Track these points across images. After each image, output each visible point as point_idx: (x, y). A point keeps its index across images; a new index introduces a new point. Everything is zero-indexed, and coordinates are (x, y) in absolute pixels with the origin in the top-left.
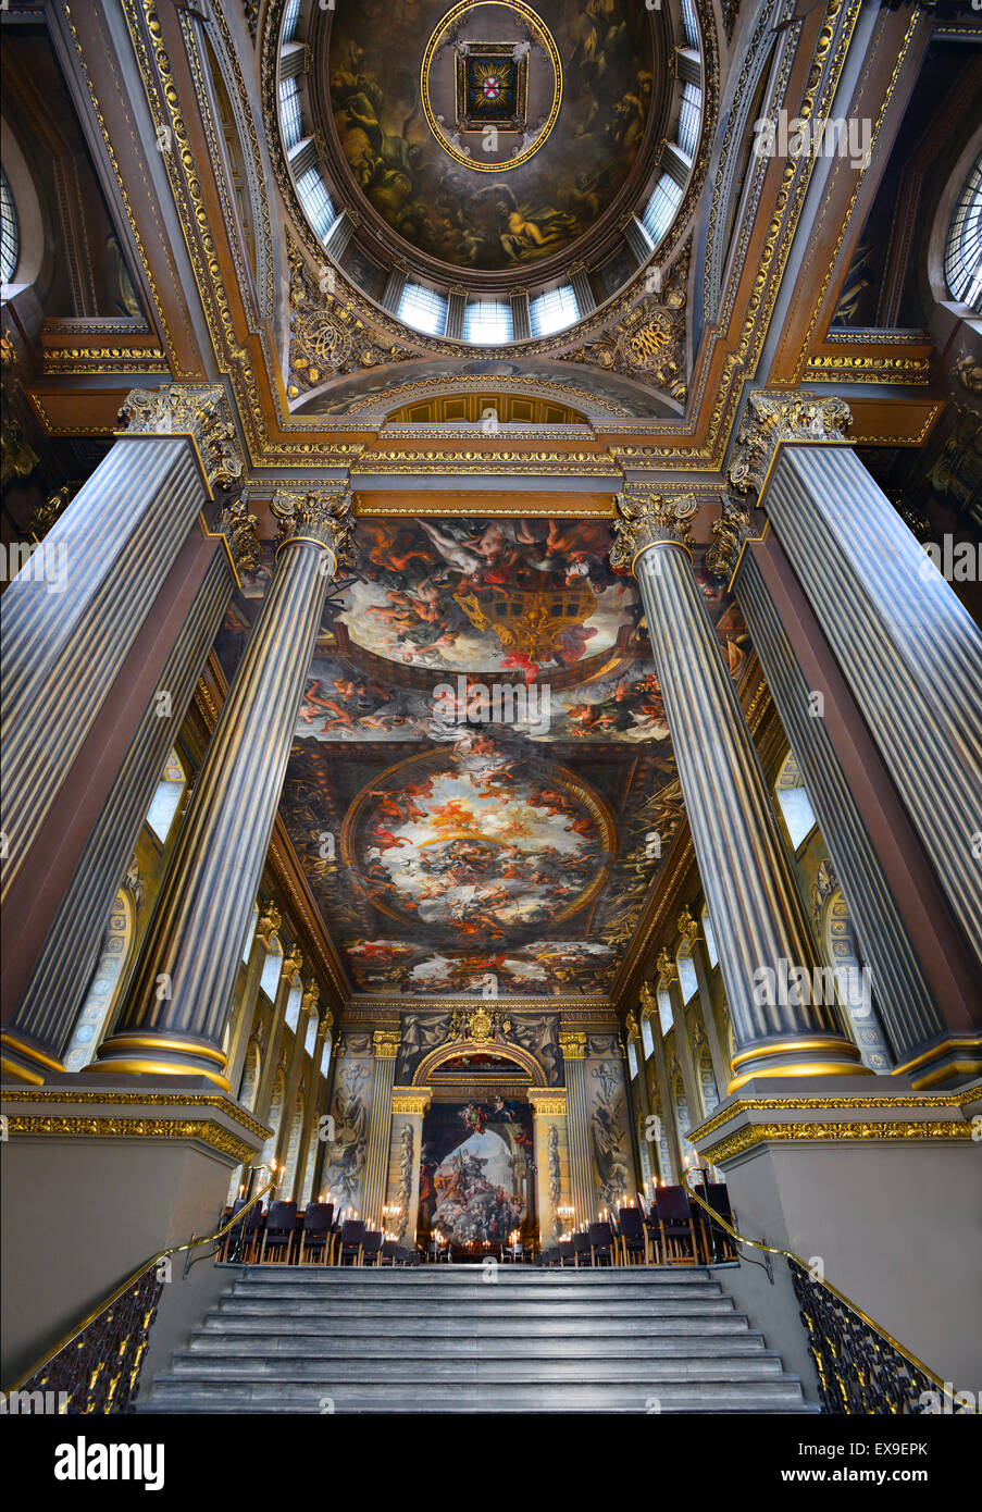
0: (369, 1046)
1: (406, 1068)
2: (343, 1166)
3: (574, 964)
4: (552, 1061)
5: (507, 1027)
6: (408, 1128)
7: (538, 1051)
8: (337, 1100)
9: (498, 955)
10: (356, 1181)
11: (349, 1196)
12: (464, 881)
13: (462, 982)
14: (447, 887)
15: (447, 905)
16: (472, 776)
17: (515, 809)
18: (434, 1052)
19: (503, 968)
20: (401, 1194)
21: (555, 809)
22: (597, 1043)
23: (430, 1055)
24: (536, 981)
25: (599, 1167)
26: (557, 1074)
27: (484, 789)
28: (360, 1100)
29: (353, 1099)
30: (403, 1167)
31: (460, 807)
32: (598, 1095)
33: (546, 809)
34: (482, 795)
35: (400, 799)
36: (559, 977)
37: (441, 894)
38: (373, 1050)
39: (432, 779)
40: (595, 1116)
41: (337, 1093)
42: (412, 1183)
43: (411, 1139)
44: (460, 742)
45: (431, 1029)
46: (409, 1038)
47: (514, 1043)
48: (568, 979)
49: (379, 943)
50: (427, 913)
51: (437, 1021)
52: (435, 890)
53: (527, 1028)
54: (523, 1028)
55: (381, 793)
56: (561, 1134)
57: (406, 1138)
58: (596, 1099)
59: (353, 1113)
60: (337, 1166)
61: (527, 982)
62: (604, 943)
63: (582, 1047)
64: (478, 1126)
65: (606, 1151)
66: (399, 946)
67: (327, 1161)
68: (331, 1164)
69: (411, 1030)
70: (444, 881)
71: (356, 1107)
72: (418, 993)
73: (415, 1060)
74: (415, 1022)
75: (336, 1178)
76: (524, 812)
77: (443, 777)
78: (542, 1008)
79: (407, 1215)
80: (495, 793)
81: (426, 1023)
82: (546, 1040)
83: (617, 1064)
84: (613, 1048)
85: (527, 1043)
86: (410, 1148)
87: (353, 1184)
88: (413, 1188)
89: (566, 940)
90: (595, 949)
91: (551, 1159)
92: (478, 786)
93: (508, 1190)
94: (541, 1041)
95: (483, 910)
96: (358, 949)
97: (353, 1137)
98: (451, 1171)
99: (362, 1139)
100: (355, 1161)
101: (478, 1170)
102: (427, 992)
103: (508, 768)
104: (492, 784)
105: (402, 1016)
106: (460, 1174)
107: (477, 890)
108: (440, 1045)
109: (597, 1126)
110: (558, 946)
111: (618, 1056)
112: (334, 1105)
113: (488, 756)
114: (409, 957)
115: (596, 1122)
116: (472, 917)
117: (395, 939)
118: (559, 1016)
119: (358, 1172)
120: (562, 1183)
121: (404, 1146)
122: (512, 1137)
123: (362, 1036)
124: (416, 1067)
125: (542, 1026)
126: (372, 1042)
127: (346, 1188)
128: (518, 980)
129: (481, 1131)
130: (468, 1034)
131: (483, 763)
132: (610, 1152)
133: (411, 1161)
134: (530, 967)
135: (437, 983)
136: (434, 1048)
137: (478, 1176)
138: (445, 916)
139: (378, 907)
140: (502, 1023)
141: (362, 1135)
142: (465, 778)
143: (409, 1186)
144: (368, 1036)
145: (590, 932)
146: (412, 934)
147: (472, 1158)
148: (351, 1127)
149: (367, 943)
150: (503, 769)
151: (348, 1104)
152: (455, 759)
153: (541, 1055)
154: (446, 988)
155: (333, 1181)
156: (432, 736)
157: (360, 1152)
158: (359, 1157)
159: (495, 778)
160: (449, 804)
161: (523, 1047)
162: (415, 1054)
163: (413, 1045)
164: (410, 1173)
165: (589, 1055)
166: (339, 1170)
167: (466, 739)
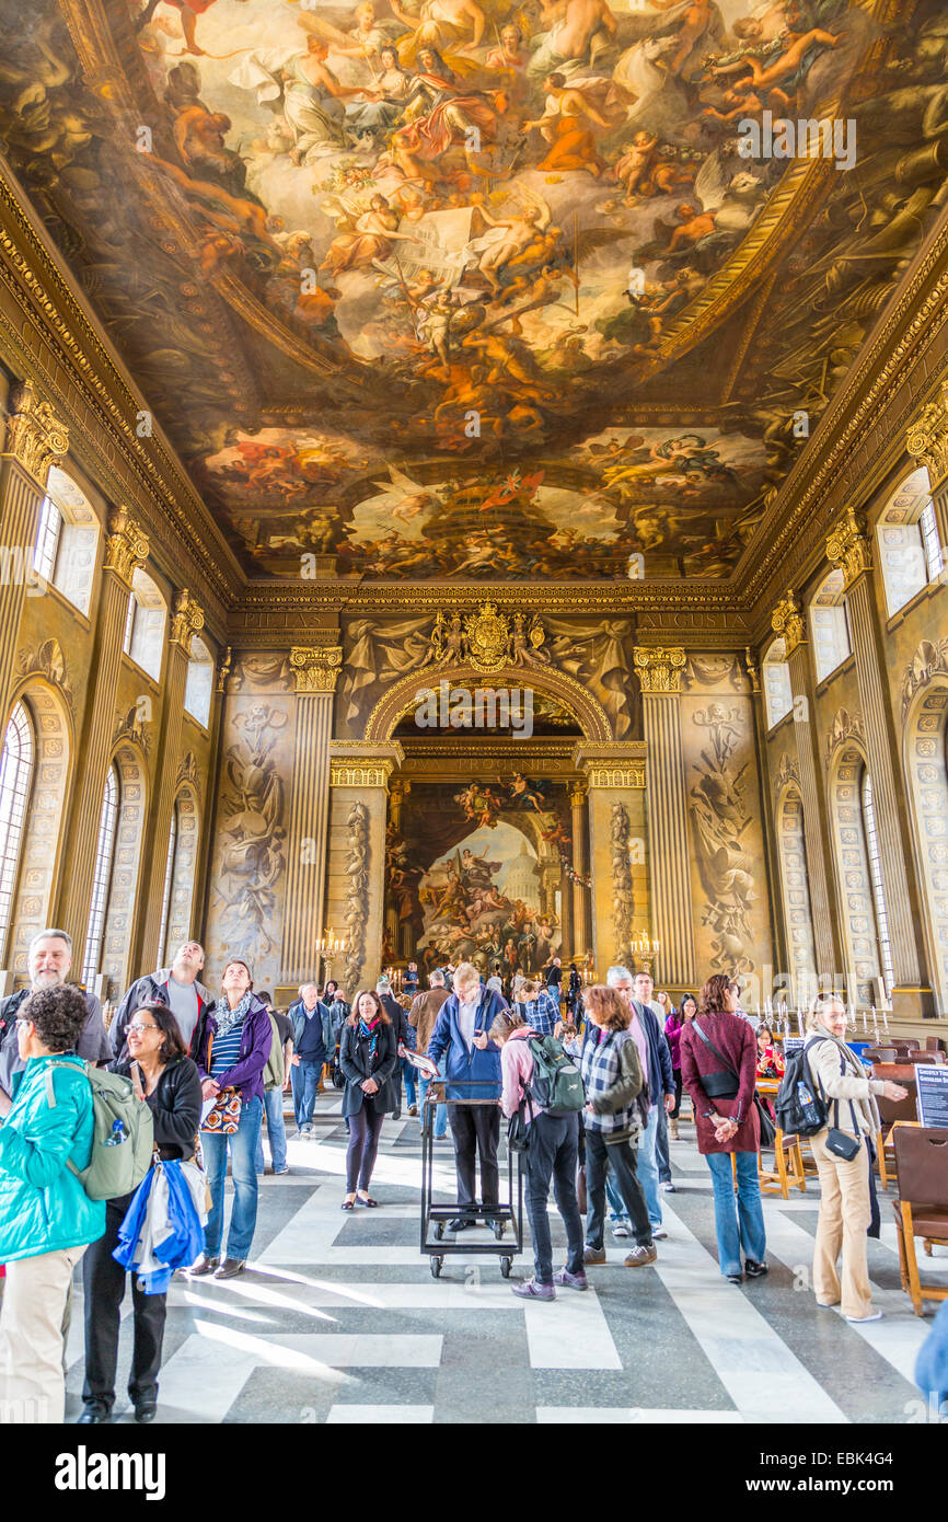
0: (282, 675)
1: (353, 711)
2: (247, 873)
3: (677, 496)
4: (619, 699)
5: (538, 637)
6: (360, 811)
7: (595, 681)
8: (230, 766)
9: (523, 473)
10: (272, 898)
11: (260, 921)
12: (443, 184)
13: (452, 547)
14: (397, 214)
15: (405, 294)
18: (403, 682)
19: (535, 510)
20: (351, 917)
22: (705, 667)
23: (395, 689)
24: (595, 543)
25: (703, 875)
26: (628, 721)
28: (271, 765)
29: (258, 763)
30: (352, 874)
32: (704, 755)
36: (643, 533)
37: (387, 248)
38: (291, 678)
40: (699, 790)
41: (230, 753)
42: (370, 899)
43: (365, 828)
45: (398, 643)
46: (357, 658)
47: (550, 665)
48: (660, 539)
49: (269, 437)
50: (357, 327)
51: (407, 630)
52: (372, 227)
53: (575, 641)
54: (567, 640)
56: (635, 820)
57: (357, 827)
58: (701, 763)
59: (261, 788)
60: (237, 873)
61: (578, 547)
62: (755, 430)
63: (678, 674)
64: (487, 816)
65: (716, 847)
66: (315, 448)
67: (219, 866)
68: (225, 870)
69: (360, 644)
70: (388, 185)
71: (266, 778)
72: (370, 576)
73: (368, 697)
74: (367, 632)
75: (235, 892)
78: (602, 605)
79: (362, 950)
81: (389, 633)
82: (610, 661)
83: (740, 703)
84: (734, 674)
85: (573, 666)
86: (365, 842)
87: (265, 901)
88: (371, 908)
89: (676, 423)
90: (731, 451)
91: (616, 860)
93: (532, 906)
94: (600, 663)
95: (494, 314)
96: (227, 457)
97: (263, 826)
98: (444, 880)
99: (279, 830)
100: (267, 863)
101: (486, 879)
102: (388, 575)
105: (343, 621)
106: (458, 883)
107: (478, 228)
108: (413, 669)
109: (702, 807)
110: (653, 440)
111: (743, 689)
112: (224, 772)
114: (338, 481)
115: (697, 801)
116: (467, 342)
117: (302, 424)
118: (633, 618)
119: (273, 884)
120: (636, 900)
121: (353, 839)
122: (538, 832)
123: (271, 656)
124: (371, 709)
125: (602, 638)
126: (289, 665)
127: (253, 908)
128: (560, 540)
129: (491, 823)
130: (464, 650)
132: (722, 850)
133: (366, 864)
134: (589, 505)
135: (404, 551)
136: (403, 675)
137: (489, 887)
138: (403, 339)
139: (238, 304)
140: (526, 629)
141: (279, 822)
143: (365, 903)
144: (281, 657)
145: (734, 396)
146: (336, 406)
147: (477, 861)
148: (259, 810)
149: (242, 436)
151: (251, 772)
153: (600, 688)
154: (422, 565)
155: (229, 897)
157: (275, 850)
158: (274, 858)
161: (568, 673)
162: (368, 686)
163: (364, 671)
164: (366, 884)
165: (689, 687)
166: (240, 881)
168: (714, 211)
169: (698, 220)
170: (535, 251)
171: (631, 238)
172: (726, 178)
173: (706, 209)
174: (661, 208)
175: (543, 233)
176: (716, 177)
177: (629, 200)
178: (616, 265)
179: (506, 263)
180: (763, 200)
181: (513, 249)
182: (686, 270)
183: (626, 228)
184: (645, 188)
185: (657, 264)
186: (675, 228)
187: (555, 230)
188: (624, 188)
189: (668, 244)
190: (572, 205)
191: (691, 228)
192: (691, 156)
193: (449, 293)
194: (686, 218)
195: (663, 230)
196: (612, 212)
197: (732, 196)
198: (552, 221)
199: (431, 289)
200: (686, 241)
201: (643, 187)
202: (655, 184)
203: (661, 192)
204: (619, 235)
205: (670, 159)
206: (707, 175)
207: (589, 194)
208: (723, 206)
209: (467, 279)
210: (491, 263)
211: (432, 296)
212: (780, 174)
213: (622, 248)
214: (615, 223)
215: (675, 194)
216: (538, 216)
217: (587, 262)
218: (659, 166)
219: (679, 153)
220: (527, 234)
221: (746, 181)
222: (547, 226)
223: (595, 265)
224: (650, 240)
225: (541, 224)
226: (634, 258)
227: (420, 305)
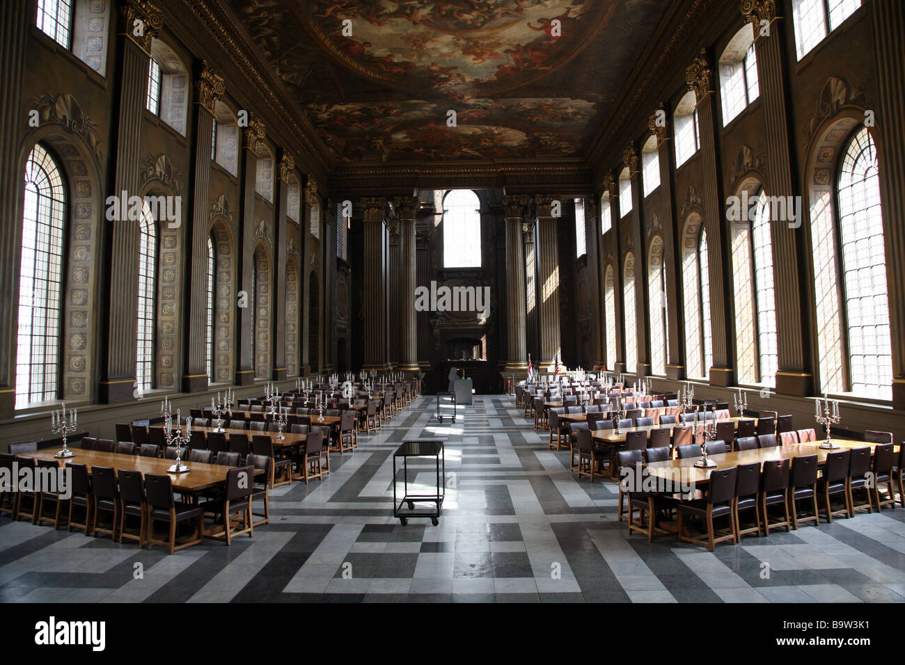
16: (464, 81)
17: (424, 59)
21: (388, 61)
27: (454, 72)
31: (474, 59)
33: (396, 61)
34: (455, 68)
35: (526, 64)
39: (496, 78)
44: (472, 98)
55: (541, 68)
76: (415, 57)
77: (486, 79)
80: (442, 70)
92: (459, 75)
103: (436, 86)
104: (447, 76)
113: (451, 91)
131: (455, 88)
142: (468, 79)
150: (440, 85)
152: (476, 90)
156: (491, 101)
159: (446, 80)
160: (484, 60)
167: (468, 100)
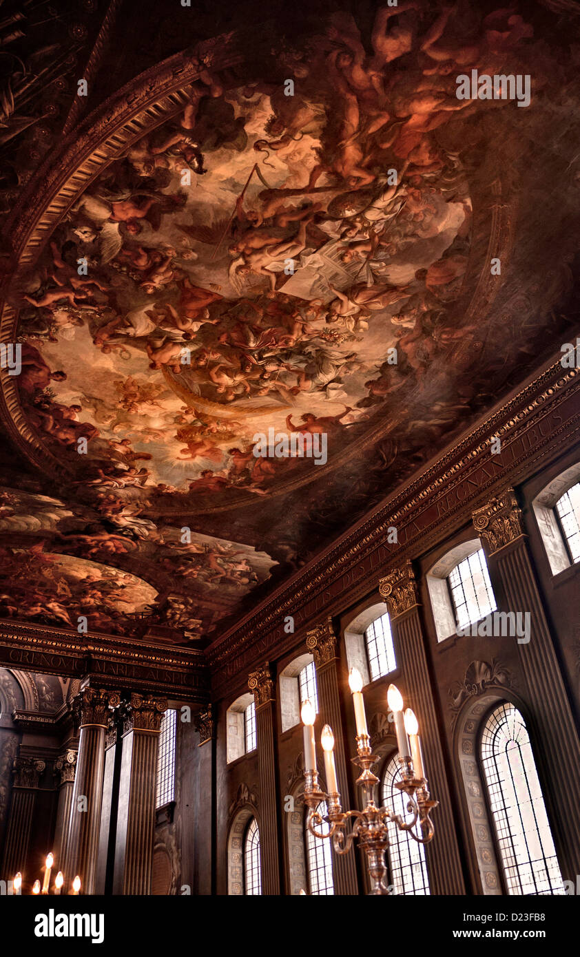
168: (111, 220)
169: (124, 217)
170: (256, 243)
171: (180, 223)
172: (99, 241)
173: (117, 225)
174: (151, 238)
175: (243, 255)
176: (106, 246)
177: (171, 254)
178: (200, 204)
179: (284, 242)
180: (72, 214)
181: (270, 252)
182: (144, 174)
183: (180, 233)
184: (157, 257)
185: (167, 191)
186: (144, 218)
187: (233, 253)
188: (171, 264)
189: (153, 206)
190: (213, 266)
191: (131, 213)
192: (120, 267)
193: (343, 236)
194: (133, 222)
195: (153, 219)
196: (187, 250)
197: (96, 227)
198: (233, 260)
199: (353, 245)
200: (138, 202)
201: (158, 260)
202: (149, 257)
203: (147, 250)
204: (189, 230)
205: (135, 270)
206: (112, 250)
207: (198, 269)
208: (103, 221)
209: (319, 241)
210: (294, 247)
211: (358, 239)
212: (57, 230)
213: (190, 216)
214: (187, 241)
215: (138, 245)
216: (240, 268)
217: (223, 217)
218: (144, 268)
219: (128, 272)
220: (255, 258)
221: (83, 235)
222: (237, 259)
223: (217, 212)
224: (166, 216)
225: (241, 261)
226: (184, 205)
227: (373, 236)
